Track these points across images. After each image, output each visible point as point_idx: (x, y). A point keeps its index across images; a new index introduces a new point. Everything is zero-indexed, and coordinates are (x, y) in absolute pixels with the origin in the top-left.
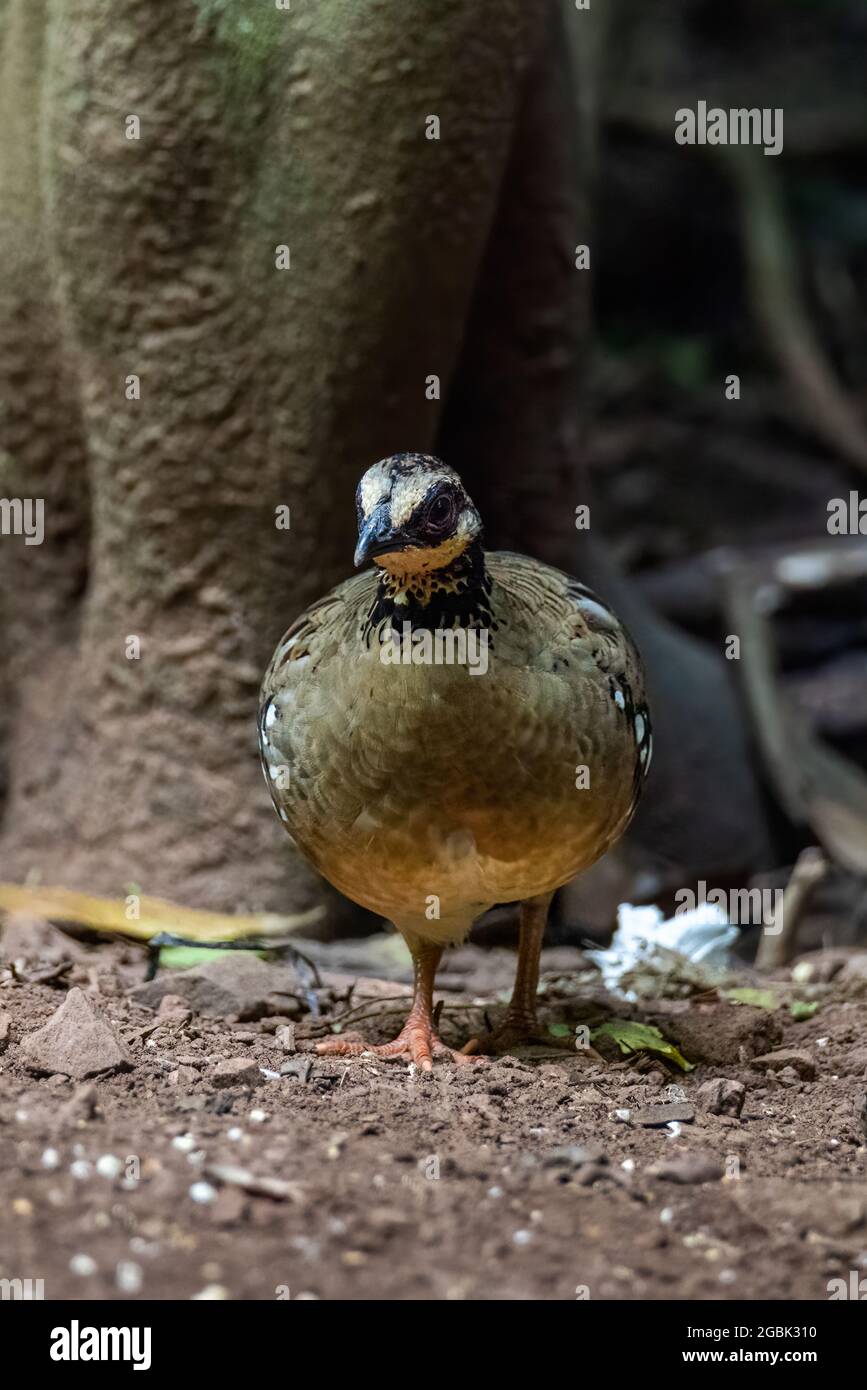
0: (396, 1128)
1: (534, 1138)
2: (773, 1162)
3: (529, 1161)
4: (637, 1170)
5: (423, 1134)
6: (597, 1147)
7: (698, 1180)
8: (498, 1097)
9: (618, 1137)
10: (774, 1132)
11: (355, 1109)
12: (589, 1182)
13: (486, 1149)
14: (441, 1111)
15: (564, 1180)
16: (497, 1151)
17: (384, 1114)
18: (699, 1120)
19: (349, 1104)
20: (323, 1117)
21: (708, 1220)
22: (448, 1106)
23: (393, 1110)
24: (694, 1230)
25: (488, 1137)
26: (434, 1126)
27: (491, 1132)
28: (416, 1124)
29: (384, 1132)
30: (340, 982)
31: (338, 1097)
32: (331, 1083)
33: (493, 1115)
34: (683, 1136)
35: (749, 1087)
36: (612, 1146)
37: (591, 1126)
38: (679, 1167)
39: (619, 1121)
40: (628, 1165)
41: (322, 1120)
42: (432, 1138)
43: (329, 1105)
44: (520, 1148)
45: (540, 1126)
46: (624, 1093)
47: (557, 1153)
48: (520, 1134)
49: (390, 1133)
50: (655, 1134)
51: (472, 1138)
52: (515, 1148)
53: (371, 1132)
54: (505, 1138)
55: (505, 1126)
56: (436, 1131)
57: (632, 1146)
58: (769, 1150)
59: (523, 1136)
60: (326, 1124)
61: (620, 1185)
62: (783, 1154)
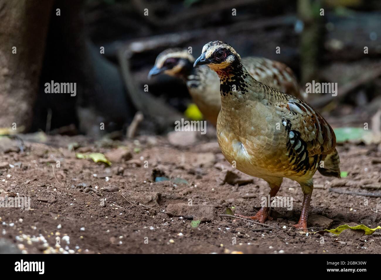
0: (42, 179)
1: (74, 181)
2: (131, 186)
3: (73, 186)
4: (99, 188)
5: (48, 180)
6: (89, 183)
7: (113, 191)
8: (66, 171)
9: (94, 180)
10: (131, 180)
11: (32, 174)
12: (87, 192)
13: (63, 184)
14: (52, 175)
15: (81, 191)
16: (65, 184)
17: (39, 175)
18: (113, 177)
19: (30, 173)
20: (24, 176)
21: (115, 200)
22: (54, 173)
23: (41, 175)
24: (112, 203)
25: (64, 181)
26: (51, 178)
27: (64, 180)
28: (46, 178)
29: (39, 180)
30: (28, 144)
31: (28, 171)
32: (26, 168)
33: (64, 176)
34: (109, 181)
35: (125, 169)
36: (92, 183)
37: (87, 178)
38: (108, 188)
39: (94, 177)
40: (96, 187)
41: (24, 177)
42: (50, 181)
43: (26, 173)
44: (71, 183)
45: (75, 178)
46: (95, 170)
47: (80, 185)
48: (71, 180)
49: (40, 180)
50: (103, 180)
51: (59, 181)
52: (70, 183)
53: (36, 180)
54: (67, 181)
55: (67, 178)
56: (51, 179)
57: (97, 183)
58: (129, 184)
59: (72, 181)
60: (25, 178)
61: (95, 192)
62: (133, 185)
